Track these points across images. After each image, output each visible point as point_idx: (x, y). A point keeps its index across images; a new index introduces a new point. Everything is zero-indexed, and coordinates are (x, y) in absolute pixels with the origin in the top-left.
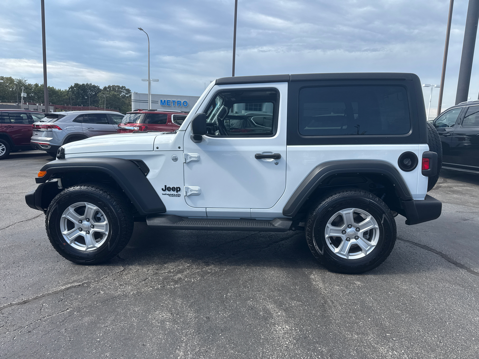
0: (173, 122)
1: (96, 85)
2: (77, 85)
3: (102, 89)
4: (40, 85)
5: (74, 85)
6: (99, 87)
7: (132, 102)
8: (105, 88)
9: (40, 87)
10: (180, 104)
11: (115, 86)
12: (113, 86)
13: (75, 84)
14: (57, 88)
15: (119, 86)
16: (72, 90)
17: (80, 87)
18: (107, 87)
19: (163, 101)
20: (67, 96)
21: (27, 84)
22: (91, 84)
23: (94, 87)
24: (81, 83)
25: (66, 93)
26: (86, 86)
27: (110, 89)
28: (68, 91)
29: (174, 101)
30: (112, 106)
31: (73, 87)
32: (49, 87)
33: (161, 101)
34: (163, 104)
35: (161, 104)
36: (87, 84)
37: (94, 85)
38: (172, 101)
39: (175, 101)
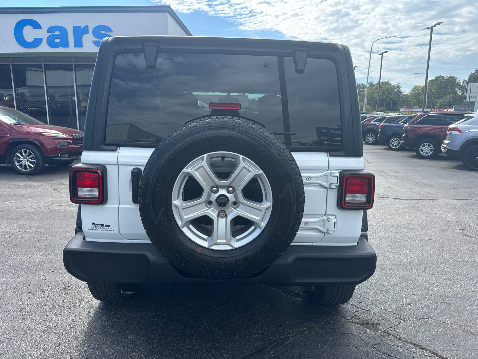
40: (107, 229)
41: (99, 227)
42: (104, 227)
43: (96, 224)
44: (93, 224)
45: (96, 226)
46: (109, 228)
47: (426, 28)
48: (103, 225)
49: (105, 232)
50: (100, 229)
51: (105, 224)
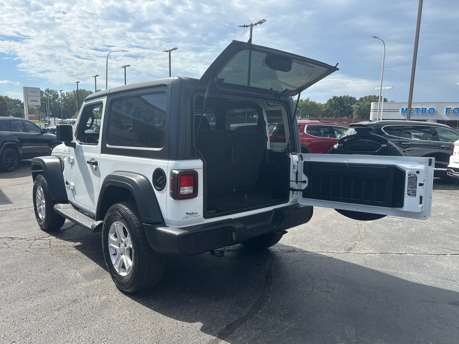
0: (305, 132)
1: (353, 97)
2: (335, 98)
3: (358, 100)
4: (304, 101)
5: (332, 98)
6: (355, 98)
7: (371, 112)
8: (361, 99)
9: (304, 102)
10: (425, 111)
11: (371, 96)
12: (369, 96)
13: (334, 97)
14: (317, 102)
15: (375, 96)
16: (330, 103)
17: (338, 99)
18: (363, 97)
19: (405, 109)
20: (325, 108)
21: (295, 100)
22: (348, 96)
23: (351, 98)
24: (339, 96)
25: (325, 106)
26: (343, 98)
27: (366, 99)
28: (327, 104)
29: (418, 109)
30: (365, 116)
31: (331, 100)
32: (311, 101)
33: (403, 109)
34: (404, 113)
35: (402, 113)
36: (344, 97)
37: (350, 97)
38: (416, 108)
39: (420, 108)
40: (196, 216)
41: (191, 215)
42: (194, 215)
43: (189, 213)
44: (187, 213)
45: (189, 214)
46: (196, 215)
47: (165, 51)
48: (193, 213)
49: (194, 218)
50: (191, 217)
51: (195, 212)
